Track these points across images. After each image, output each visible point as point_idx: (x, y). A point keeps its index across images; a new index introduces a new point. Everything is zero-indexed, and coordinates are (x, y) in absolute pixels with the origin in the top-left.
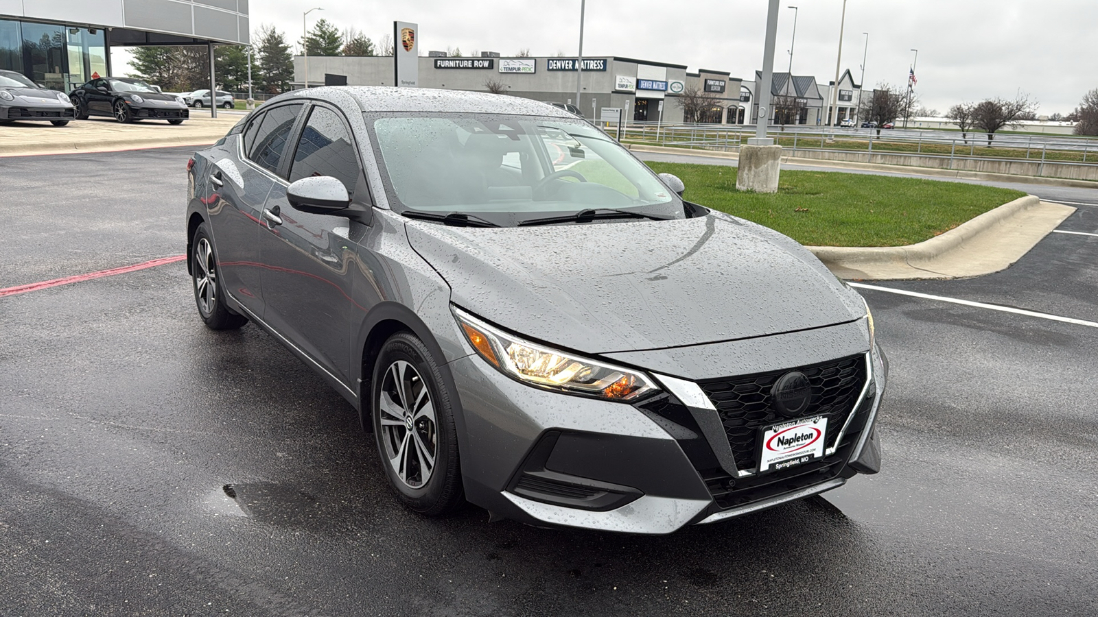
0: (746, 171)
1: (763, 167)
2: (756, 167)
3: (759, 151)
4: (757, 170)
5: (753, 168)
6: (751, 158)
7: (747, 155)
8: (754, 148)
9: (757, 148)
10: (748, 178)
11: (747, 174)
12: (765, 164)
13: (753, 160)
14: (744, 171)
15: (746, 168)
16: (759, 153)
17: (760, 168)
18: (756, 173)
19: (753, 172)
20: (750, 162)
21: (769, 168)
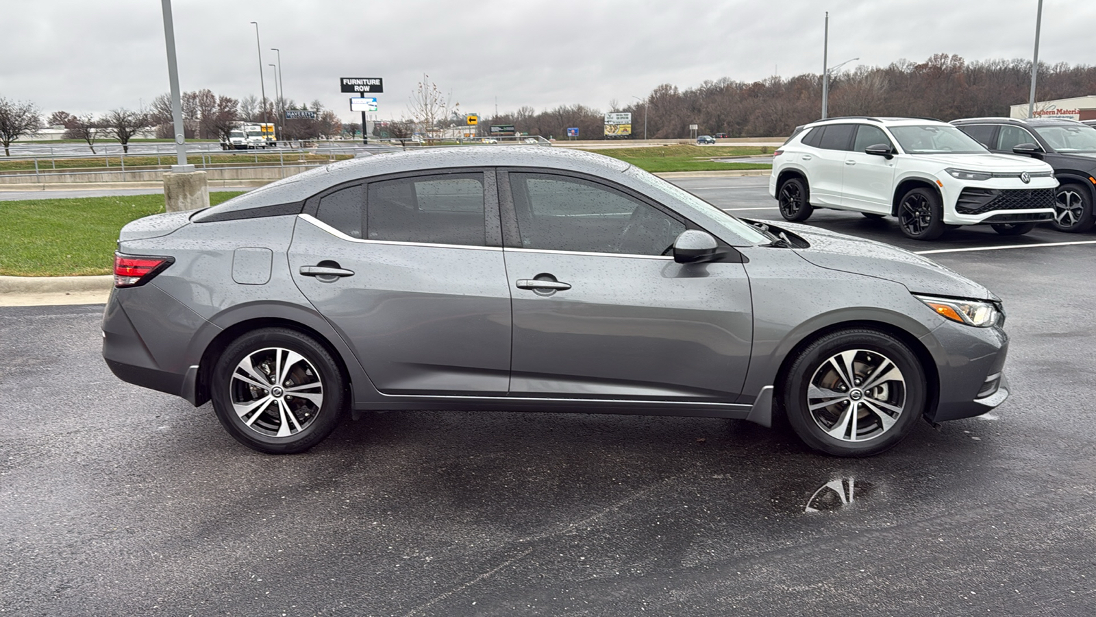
0: (181, 199)
1: (199, 193)
2: (192, 195)
3: (191, 178)
4: (193, 198)
5: (189, 196)
6: (184, 186)
7: (178, 183)
8: (185, 175)
9: (188, 175)
10: (185, 206)
11: (183, 203)
12: (199, 190)
13: (187, 188)
14: (178, 199)
15: (181, 197)
16: (191, 180)
17: (195, 196)
18: (192, 200)
19: (189, 200)
20: (184, 190)
21: (203, 194)
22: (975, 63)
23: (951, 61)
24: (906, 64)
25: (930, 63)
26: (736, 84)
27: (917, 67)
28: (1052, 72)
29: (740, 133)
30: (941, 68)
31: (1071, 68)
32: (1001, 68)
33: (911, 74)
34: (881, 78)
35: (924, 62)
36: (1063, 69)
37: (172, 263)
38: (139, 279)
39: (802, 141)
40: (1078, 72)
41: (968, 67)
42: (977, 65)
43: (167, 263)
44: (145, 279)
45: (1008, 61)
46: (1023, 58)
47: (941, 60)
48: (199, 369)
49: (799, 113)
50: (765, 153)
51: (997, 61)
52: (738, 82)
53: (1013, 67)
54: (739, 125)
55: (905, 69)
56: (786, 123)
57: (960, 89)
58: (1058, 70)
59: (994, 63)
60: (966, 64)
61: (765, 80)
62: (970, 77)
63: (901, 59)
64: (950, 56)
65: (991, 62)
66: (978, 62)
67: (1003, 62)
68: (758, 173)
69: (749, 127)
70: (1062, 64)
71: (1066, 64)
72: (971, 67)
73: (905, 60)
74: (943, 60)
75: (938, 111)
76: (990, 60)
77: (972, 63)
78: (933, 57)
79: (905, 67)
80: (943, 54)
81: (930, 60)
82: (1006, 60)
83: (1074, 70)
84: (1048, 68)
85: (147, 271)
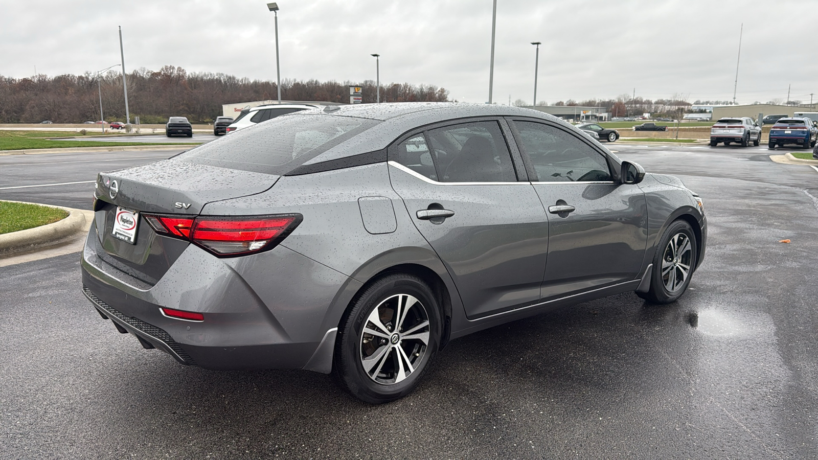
22: (193, 74)
23: (177, 72)
24: (146, 72)
25: (163, 72)
26: (5, 79)
27: (153, 74)
28: (241, 83)
29: (19, 120)
30: (170, 76)
31: (252, 82)
32: (210, 78)
33: (149, 79)
34: (130, 80)
35: (158, 71)
36: (246, 82)
37: (302, 220)
38: (265, 242)
39: (252, 120)
40: (256, 84)
41: (189, 77)
42: (195, 75)
43: (296, 220)
44: (272, 243)
45: (214, 74)
46: (223, 73)
47: (170, 70)
48: (338, 331)
49: (69, 105)
50: (84, 134)
51: (207, 74)
52: (7, 77)
53: (217, 78)
54: (16, 113)
55: (145, 75)
56: (59, 113)
57: (185, 92)
58: (244, 82)
59: (205, 75)
60: (187, 74)
61: (33, 77)
62: (191, 84)
63: (142, 68)
64: (176, 68)
65: (203, 74)
66: (195, 73)
67: (211, 74)
68: (120, 149)
69: (26, 115)
70: (246, 78)
71: (248, 79)
72: (191, 77)
73: (144, 68)
74: (172, 70)
75: (174, 107)
76: (202, 72)
77: (192, 74)
78: (164, 68)
79: (145, 74)
80: (171, 66)
81: (162, 69)
82: (212, 73)
83: (253, 83)
84: (238, 81)
85: (275, 232)
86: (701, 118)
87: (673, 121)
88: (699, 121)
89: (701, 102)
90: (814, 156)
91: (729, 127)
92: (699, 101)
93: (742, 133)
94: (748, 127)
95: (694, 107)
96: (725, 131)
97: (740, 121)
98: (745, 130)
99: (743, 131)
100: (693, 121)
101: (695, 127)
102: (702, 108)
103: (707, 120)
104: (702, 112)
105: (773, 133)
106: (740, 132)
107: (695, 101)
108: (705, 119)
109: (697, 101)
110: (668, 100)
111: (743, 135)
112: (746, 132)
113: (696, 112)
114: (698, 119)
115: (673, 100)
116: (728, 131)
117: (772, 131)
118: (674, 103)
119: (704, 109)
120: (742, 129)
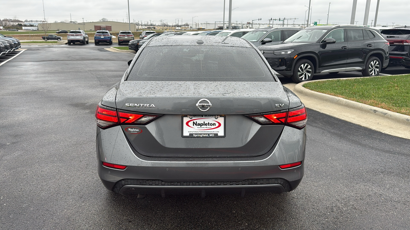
86: (33, 29)
87: (18, 31)
88: (32, 30)
89: (28, 20)
90: (129, 49)
91: (76, 35)
92: (27, 20)
93: (82, 38)
94: (84, 35)
95: (27, 23)
96: (74, 37)
97: (80, 32)
98: (83, 36)
99: (82, 37)
100: (28, 31)
101: (36, 34)
102: (31, 24)
103: (36, 30)
104: (31, 26)
105: (96, 38)
106: (81, 37)
107: (25, 20)
108: (35, 29)
109: (26, 20)
110: (10, 19)
111: (83, 39)
112: (84, 37)
113: (28, 26)
114: (31, 30)
115: (13, 19)
116: (76, 37)
117: (95, 37)
118: (13, 21)
119: (32, 25)
120: (82, 36)
